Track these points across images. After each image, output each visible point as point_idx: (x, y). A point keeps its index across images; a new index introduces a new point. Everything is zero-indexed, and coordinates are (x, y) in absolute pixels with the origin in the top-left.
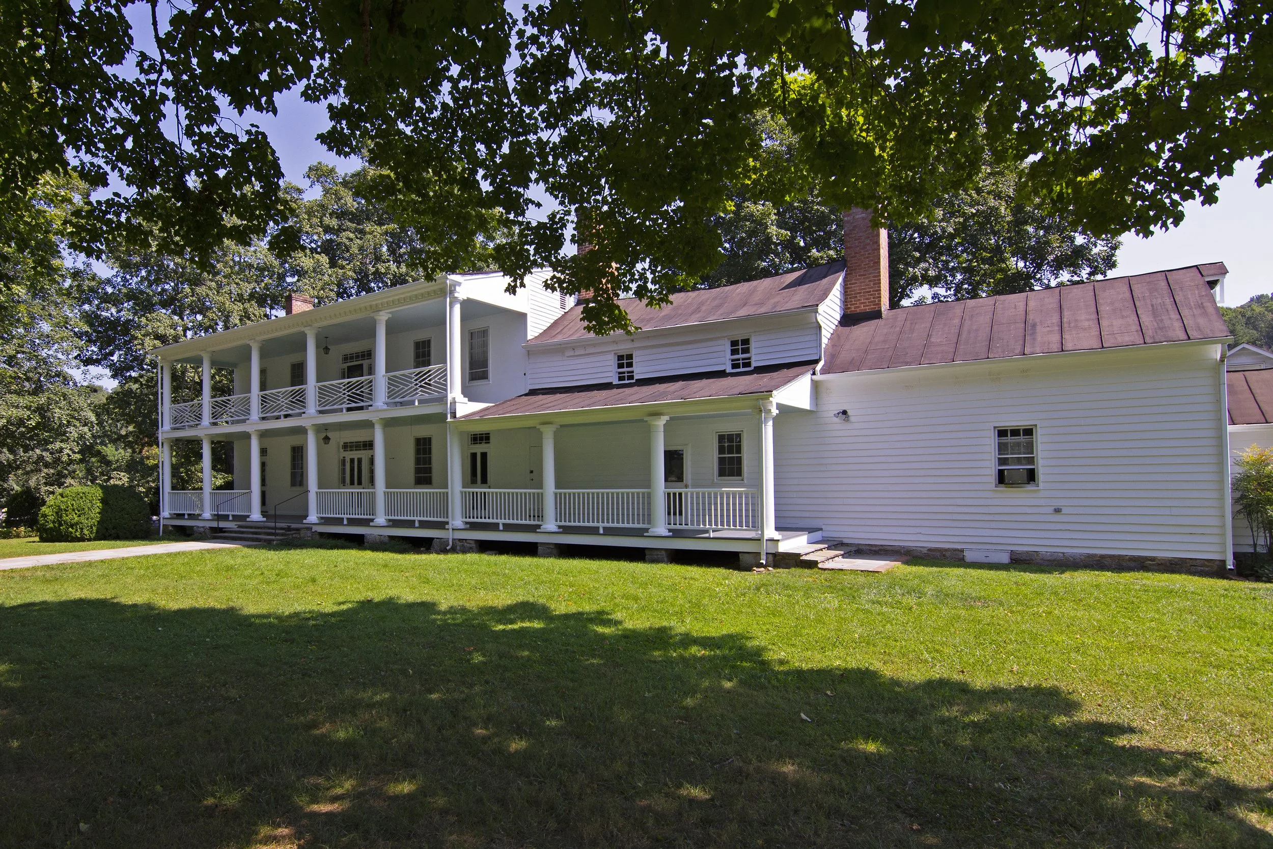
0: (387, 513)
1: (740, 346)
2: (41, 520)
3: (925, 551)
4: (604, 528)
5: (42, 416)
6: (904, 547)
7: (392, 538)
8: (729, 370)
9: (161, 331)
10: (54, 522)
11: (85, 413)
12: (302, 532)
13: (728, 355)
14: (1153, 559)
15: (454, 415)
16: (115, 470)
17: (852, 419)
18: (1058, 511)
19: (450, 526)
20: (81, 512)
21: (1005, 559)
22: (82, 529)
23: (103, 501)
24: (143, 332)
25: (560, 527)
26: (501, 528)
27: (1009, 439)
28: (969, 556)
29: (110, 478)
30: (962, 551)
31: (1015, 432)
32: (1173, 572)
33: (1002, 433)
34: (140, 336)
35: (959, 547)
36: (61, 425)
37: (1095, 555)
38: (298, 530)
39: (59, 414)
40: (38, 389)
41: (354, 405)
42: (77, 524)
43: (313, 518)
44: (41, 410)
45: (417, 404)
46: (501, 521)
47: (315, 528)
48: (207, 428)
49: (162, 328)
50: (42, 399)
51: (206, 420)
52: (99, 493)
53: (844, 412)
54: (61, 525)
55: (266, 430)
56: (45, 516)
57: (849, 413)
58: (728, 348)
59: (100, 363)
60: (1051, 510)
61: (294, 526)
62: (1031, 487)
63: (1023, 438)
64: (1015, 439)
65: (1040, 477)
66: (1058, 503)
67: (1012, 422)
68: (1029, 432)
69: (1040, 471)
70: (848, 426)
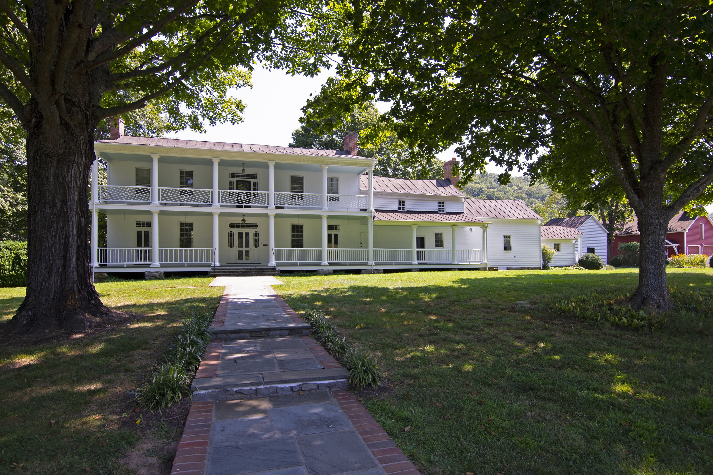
8: (438, 212)
13: (438, 207)
14: (530, 268)
15: (374, 218)
18: (515, 257)
21: (505, 269)
31: (506, 237)
37: (521, 267)
60: (513, 257)
62: (510, 251)
63: (508, 239)
64: (507, 238)
65: (512, 249)
66: (515, 255)
67: (507, 234)
68: (509, 237)
69: (512, 247)
70: (472, 233)
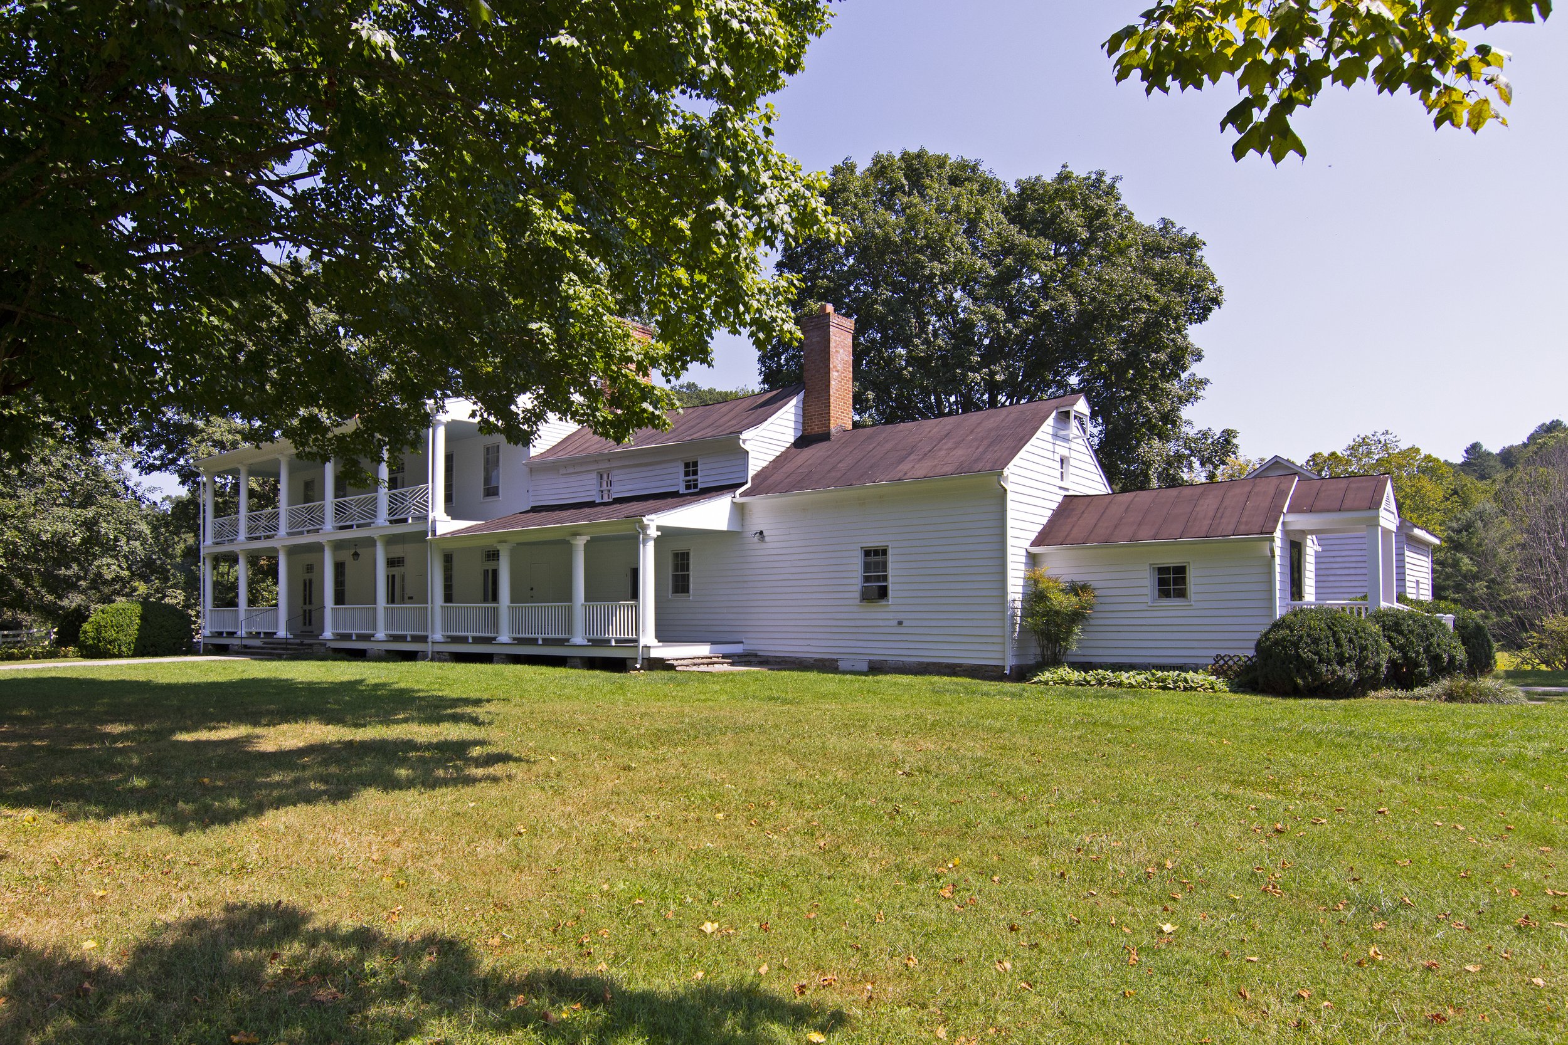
0: (387, 629)
1: (691, 468)
2: (82, 637)
3: (812, 661)
4: (544, 640)
5: (89, 529)
6: (798, 658)
7: (388, 651)
8: (682, 490)
9: (217, 436)
10: (93, 639)
11: (137, 527)
12: (315, 648)
13: (682, 477)
14: (960, 666)
15: (434, 532)
16: (171, 587)
17: (767, 539)
18: (900, 623)
19: (430, 640)
20: (119, 628)
21: (864, 667)
22: (120, 646)
23: (142, 618)
24: (199, 438)
25: (515, 639)
26: (470, 640)
27: (872, 559)
28: (842, 665)
29: (165, 596)
30: (837, 661)
31: (873, 553)
32: (973, 677)
33: (867, 553)
34: (194, 443)
35: (835, 657)
36: (109, 540)
37: (922, 663)
38: (311, 645)
39: (106, 528)
40: (88, 500)
41: (362, 521)
42: (115, 640)
43: (328, 634)
44: (90, 525)
45: (410, 521)
46: (470, 634)
47: (329, 644)
48: (243, 543)
49: (218, 434)
50: (90, 513)
51: (242, 535)
52: (138, 609)
53: (761, 533)
54: (100, 641)
55: (295, 546)
56: (85, 632)
57: (765, 533)
58: (682, 470)
59: (167, 469)
60: (895, 623)
61: (306, 641)
62: (883, 603)
63: (880, 558)
64: (875, 558)
65: (890, 593)
66: (901, 616)
67: (874, 543)
68: (884, 552)
69: (890, 588)
70: (764, 545)
